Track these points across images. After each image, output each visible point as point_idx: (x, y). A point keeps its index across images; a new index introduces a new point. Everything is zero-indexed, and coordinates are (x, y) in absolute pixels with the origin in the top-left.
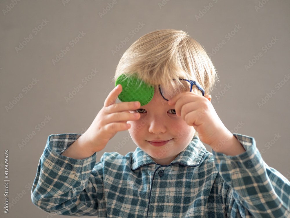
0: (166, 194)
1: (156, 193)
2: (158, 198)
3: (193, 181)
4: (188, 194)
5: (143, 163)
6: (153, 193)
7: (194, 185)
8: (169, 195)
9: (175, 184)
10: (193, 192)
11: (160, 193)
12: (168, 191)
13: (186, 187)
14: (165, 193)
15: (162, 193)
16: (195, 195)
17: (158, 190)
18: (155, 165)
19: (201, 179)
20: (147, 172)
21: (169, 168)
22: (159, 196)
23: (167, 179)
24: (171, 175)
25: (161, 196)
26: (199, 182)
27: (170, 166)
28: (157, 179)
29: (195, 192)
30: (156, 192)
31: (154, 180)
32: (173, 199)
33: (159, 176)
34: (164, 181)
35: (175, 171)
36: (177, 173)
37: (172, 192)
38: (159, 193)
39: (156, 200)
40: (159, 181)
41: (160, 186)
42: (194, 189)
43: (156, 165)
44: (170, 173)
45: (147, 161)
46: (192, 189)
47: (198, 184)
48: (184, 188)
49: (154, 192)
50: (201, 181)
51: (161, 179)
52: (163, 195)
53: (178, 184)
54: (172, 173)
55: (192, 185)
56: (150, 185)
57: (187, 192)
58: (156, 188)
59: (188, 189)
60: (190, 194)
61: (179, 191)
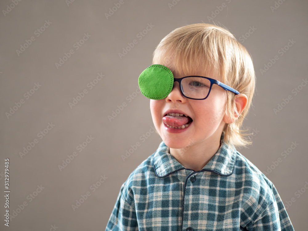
0: (200, 202)
1: (189, 201)
2: (192, 206)
3: (229, 190)
4: (223, 203)
5: (172, 170)
6: (186, 201)
7: (230, 194)
8: (203, 202)
9: (208, 192)
10: (228, 201)
11: (194, 200)
12: (202, 199)
13: (220, 196)
14: (199, 200)
15: (195, 200)
16: (230, 204)
17: (191, 197)
18: (184, 170)
19: (238, 189)
20: (178, 178)
21: (201, 173)
22: (192, 204)
23: (199, 185)
24: (203, 179)
25: (194, 204)
26: (236, 191)
27: (202, 171)
28: (189, 185)
29: (230, 201)
30: (189, 199)
31: (187, 187)
32: (207, 206)
33: (191, 182)
34: (196, 187)
35: (208, 176)
36: (209, 178)
37: (206, 200)
38: (192, 200)
39: (190, 208)
40: (191, 187)
41: (193, 193)
42: (229, 198)
43: (186, 170)
44: (202, 178)
45: (176, 167)
46: (228, 198)
47: (234, 193)
48: (218, 197)
49: (187, 199)
50: (238, 191)
51: (193, 185)
52: (197, 202)
53: (212, 193)
54: (205, 177)
55: (228, 194)
56: (183, 193)
57: (222, 201)
58: (189, 195)
59: (223, 198)
60: (225, 203)
61: (212, 200)
